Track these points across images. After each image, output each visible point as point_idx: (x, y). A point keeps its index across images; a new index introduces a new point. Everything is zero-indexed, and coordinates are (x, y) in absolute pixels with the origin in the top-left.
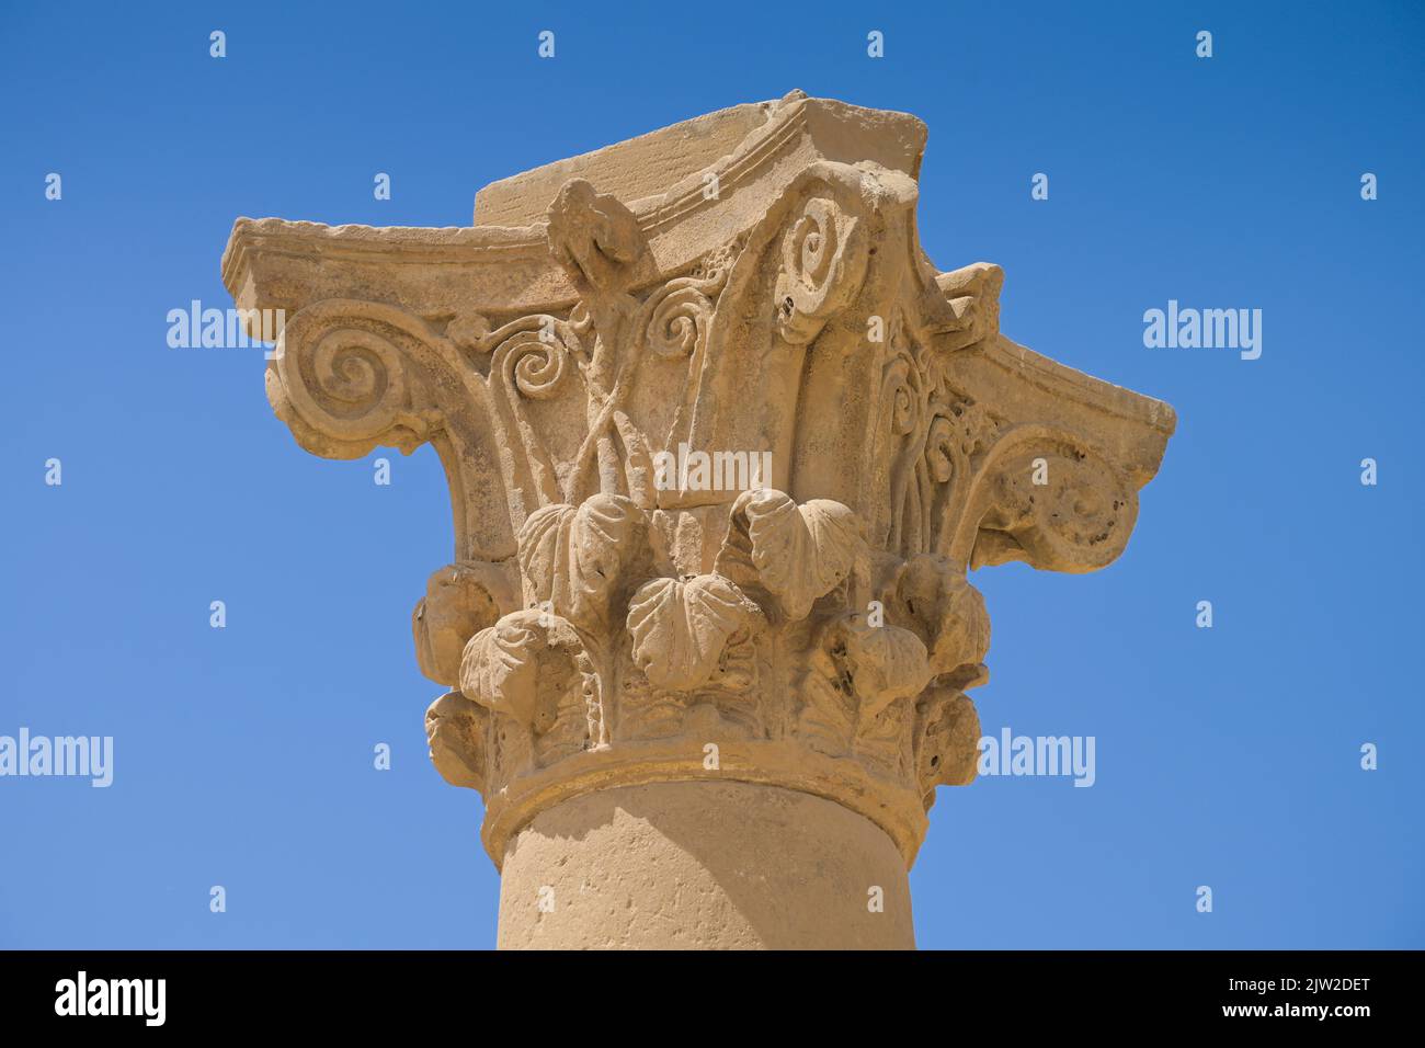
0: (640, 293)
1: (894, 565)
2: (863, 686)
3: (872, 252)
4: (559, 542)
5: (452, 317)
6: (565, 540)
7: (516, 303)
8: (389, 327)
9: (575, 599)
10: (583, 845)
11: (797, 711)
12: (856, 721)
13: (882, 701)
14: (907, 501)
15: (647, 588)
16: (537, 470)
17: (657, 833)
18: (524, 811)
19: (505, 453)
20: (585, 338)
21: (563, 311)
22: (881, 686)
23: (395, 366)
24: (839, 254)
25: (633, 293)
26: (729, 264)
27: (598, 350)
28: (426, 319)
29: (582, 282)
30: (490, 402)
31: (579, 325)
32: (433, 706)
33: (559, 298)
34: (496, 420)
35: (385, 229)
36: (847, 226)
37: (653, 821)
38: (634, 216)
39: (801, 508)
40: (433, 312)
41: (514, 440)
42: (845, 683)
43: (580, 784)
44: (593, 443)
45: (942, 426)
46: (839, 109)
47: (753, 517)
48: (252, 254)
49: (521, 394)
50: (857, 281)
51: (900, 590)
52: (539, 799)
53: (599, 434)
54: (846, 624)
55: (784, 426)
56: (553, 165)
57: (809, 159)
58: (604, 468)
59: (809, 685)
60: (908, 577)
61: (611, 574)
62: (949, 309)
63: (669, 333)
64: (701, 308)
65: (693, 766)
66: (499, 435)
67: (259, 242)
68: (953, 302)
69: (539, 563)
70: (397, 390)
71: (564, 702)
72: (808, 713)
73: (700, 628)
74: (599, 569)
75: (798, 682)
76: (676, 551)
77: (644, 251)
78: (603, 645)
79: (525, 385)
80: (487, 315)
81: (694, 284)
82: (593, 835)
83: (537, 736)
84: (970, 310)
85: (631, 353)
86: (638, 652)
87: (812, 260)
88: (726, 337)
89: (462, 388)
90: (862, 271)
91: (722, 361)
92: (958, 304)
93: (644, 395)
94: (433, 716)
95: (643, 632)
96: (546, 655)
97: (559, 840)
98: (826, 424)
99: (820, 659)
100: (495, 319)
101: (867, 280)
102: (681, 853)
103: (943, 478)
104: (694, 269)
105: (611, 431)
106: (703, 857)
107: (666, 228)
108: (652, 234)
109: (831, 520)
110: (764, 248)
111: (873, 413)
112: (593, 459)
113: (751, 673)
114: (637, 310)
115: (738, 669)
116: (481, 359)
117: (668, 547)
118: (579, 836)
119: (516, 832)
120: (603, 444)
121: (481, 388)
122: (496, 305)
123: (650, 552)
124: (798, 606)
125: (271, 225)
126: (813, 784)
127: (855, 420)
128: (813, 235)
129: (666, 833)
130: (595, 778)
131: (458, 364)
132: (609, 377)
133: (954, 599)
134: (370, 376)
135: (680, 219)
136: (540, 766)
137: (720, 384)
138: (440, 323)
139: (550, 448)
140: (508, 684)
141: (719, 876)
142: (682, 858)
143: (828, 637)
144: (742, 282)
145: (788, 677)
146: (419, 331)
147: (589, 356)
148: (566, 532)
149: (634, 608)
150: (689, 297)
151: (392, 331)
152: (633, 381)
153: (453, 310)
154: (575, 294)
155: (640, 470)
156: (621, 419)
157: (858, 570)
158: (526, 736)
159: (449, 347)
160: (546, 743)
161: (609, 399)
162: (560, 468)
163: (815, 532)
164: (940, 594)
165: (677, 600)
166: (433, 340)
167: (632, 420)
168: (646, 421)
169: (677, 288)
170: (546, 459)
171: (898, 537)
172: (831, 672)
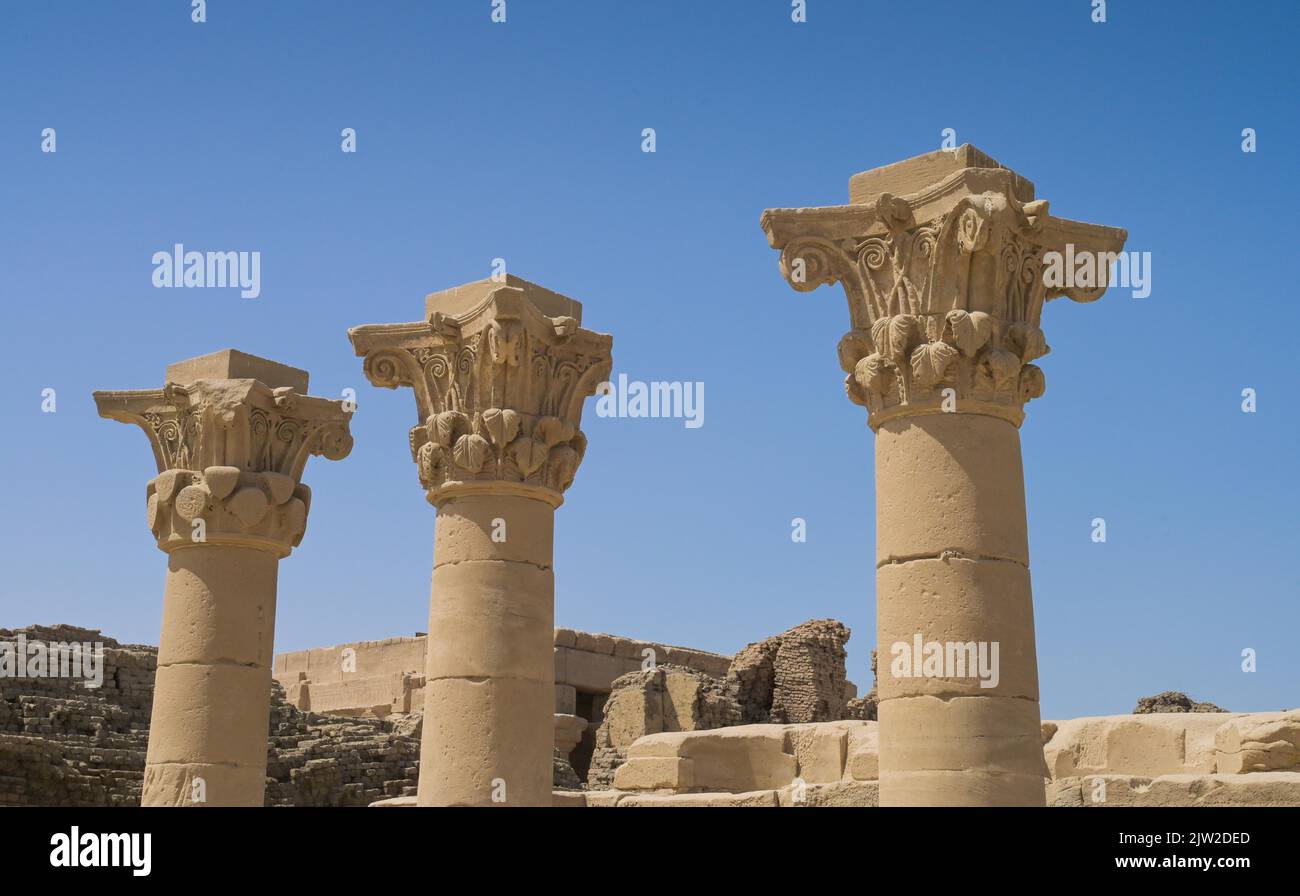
0: (911, 232)
1: (1008, 326)
2: (996, 376)
3: (990, 230)
4: (886, 333)
5: (843, 240)
6: (888, 333)
7: (866, 234)
8: (821, 245)
9: (893, 354)
10: (900, 436)
11: (973, 387)
12: (994, 387)
13: (1003, 381)
14: (1014, 296)
15: (917, 350)
16: (877, 297)
17: (926, 433)
18: (880, 421)
19: (866, 291)
20: (891, 247)
21: (883, 237)
22: (1002, 375)
23: (824, 259)
24: (977, 233)
25: (908, 231)
26: (941, 225)
27: (896, 253)
28: (834, 241)
29: (889, 227)
30: (859, 273)
31: (889, 242)
32: (847, 379)
33: (882, 232)
34: (861, 279)
35: (817, 208)
36: (980, 222)
37: (924, 429)
38: (906, 202)
39: (971, 315)
40: (836, 239)
41: (868, 286)
42: (990, 374)
43: (899, 415)
44: (896, 289)
45: (1028, 262)
46: (977, 171)
47: (953, 323)
48: (771, 223)
49: (870, 269)
50: (985, 241)
51: (1010, 336)
52: (885, 419)
53: (898, 286)
54: (988, 357)
55: (964, 283)
56: (877, 169)
57: (965, 194)
58: (901, 299)
59: (977, 377)
60: (1012, 331)
61: (904, 346)
62: (1027, 221)
63: (922, 249)
64: (931, 240)
65: (938, 409)
66: (863, 284)
67: (773, 218)
68: (1029, 218)
69: (879, 340)
70: (826, 268)
71: (892, 385)
72: (978, 387)
73: (935, 364)
74: (899, 343)
75: (973, 376)
76: (927, 331)
77: (910, 216)
78: (904, 366)
79: (871, 266)
80: (856, 239)
81: (930, 230)
82: (904, 433)
83: (883, 396)
84: (1036, 221)
85: (908, 255)
86: (915, 373)
87: (970, 231)
88: (941, 252)
89: (848, 266)
90: (986, 237)
91: (940, 262)
92: (1031, 219)
93: (914, 270)
94: (847, 382)
95: (916, 367)
96: (884, 372)
97: (893, 434)
98: (980, 280)
99: (981, 367)
100: (859, 240)
101: (989, 240)
102: (934, 440)
103: (1028, 282)
104: (929, 224)
105: (902, 284)
106: (941, 441)
107: (918, 207)
108: (913, 209)
109: (982, 321)
110: (953, 220)
111: (998, 271)
112: (896, 294)
113: (955, 375)
114: (909, 238)
115: (951, 374)
116: (854, 256)
117: (924, 329)
118: (899, 433)
119: (879, 427)
120: (900, 289)
121: (856, 266)
122: (859, 235)
123: (918, 333)
124: (970, 353)
125: (776, 211)
126: (979, 411)
127: (991, 274)
128: (969, 222)
129: (930, 433)
130: (904, 413)
131: (846, 258)
132: (900, 264)
133: (1029, 340)
134: (816, 265)
135: (924, 204)
136: (885, 407)
137: (940, 268)
138: (839, 243)
139: (881, 289)
140: (872, 382)
141: (947, 448)
142: (934, 441)
143: (983, 359)
144: (946, 232)
145: (969, 375)
146: (832, 246)
147: (893, 254)
148: (888, 329)
149: (913, 357)
150: (927, 235)
151: (822, 247)
152: (909, 265)
153: (843, 237)
154: (887, 231)
155: (913, 300)
156: (905, 280)
157: (994, 331)
158: (880, 396)
159: (843, 252)
160: (886, 399)
161: (901, 272)
162: (886, 296)
163: (975, 325)
164: (1024, 338)
165: (928, 355)
166: (837, 249)
167: (910, 280)
168: (916, 280)
169: (922, 231)
170: (879, 293)
171: (1010, 313)
172: (985, 371)
